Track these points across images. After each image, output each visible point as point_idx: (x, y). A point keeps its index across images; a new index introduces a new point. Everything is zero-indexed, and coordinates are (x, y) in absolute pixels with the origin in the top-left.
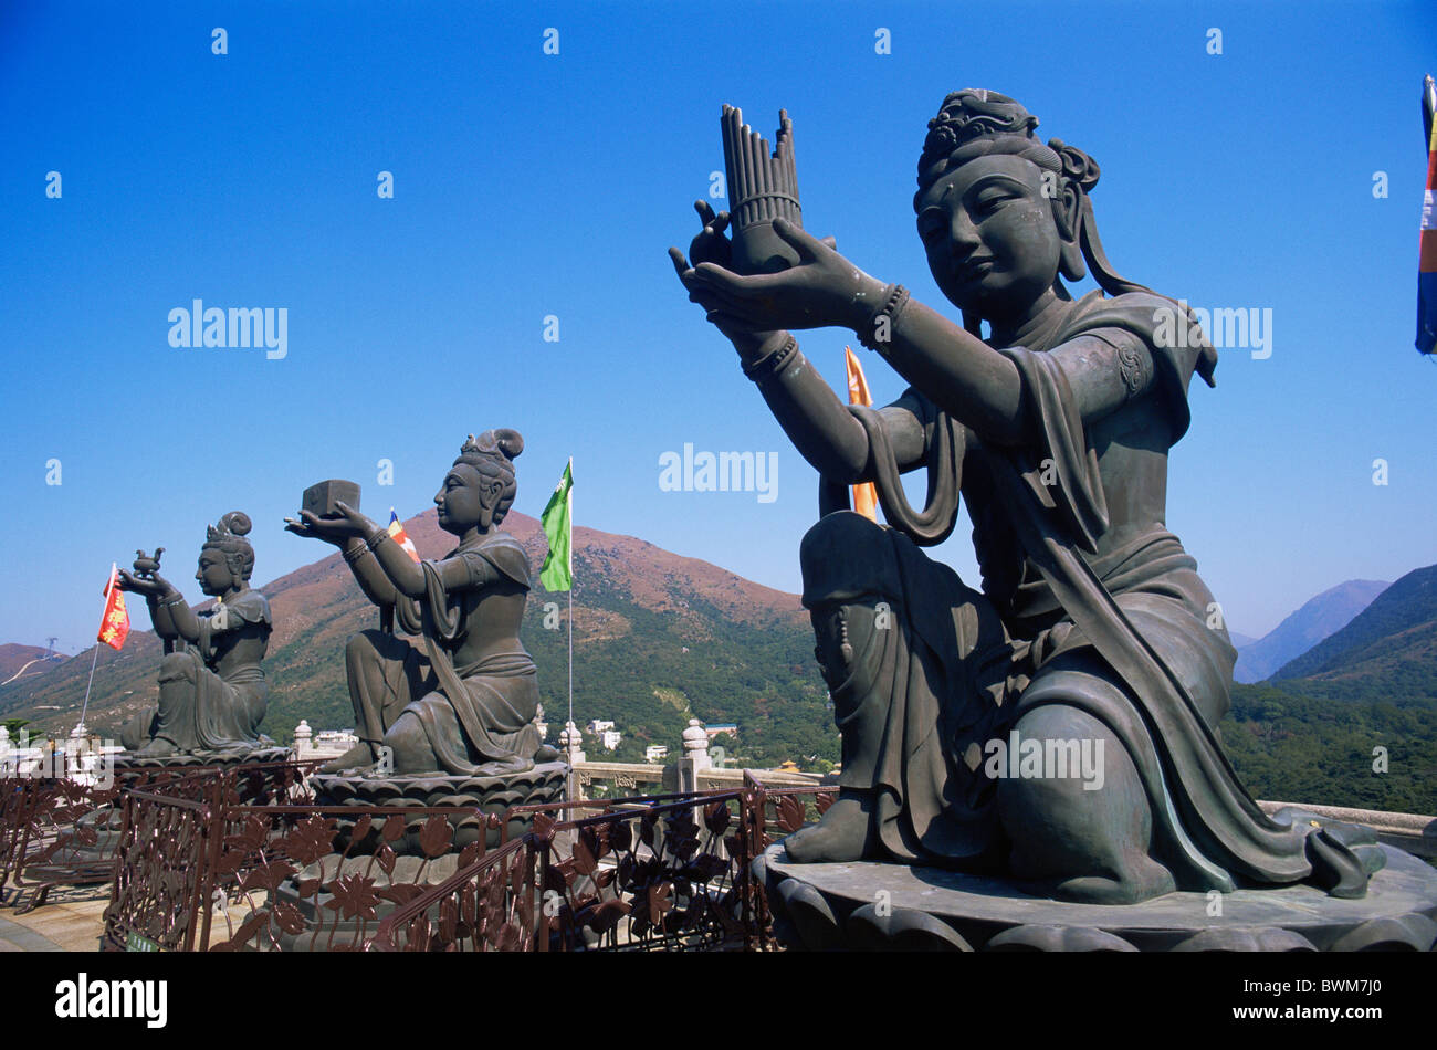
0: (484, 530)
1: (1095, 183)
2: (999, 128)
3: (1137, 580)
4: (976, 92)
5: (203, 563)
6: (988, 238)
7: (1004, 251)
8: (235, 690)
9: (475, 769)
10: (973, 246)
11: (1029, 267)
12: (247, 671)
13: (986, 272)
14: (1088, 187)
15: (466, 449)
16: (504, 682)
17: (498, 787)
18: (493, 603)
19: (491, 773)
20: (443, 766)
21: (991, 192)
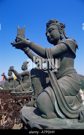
0: (25, 70)
1: (65, 27)
2: (53, 22)
3: (66, 74)
4: (52, 19)
5: (8, 73)
6: (51, 35)
7: (52, 36)
8: (11, 84)
9: (23, 92)
10: (49, 36)
11: (55, 38)
12: (12, 82)
13: (51, 39)
14: (64, 27)
15: (24, 63)
16: (27, 84)
17: (25, 94)
18: (26, 77)
19: (24, 92)
20: (20, 91)
21: (51, 30)
